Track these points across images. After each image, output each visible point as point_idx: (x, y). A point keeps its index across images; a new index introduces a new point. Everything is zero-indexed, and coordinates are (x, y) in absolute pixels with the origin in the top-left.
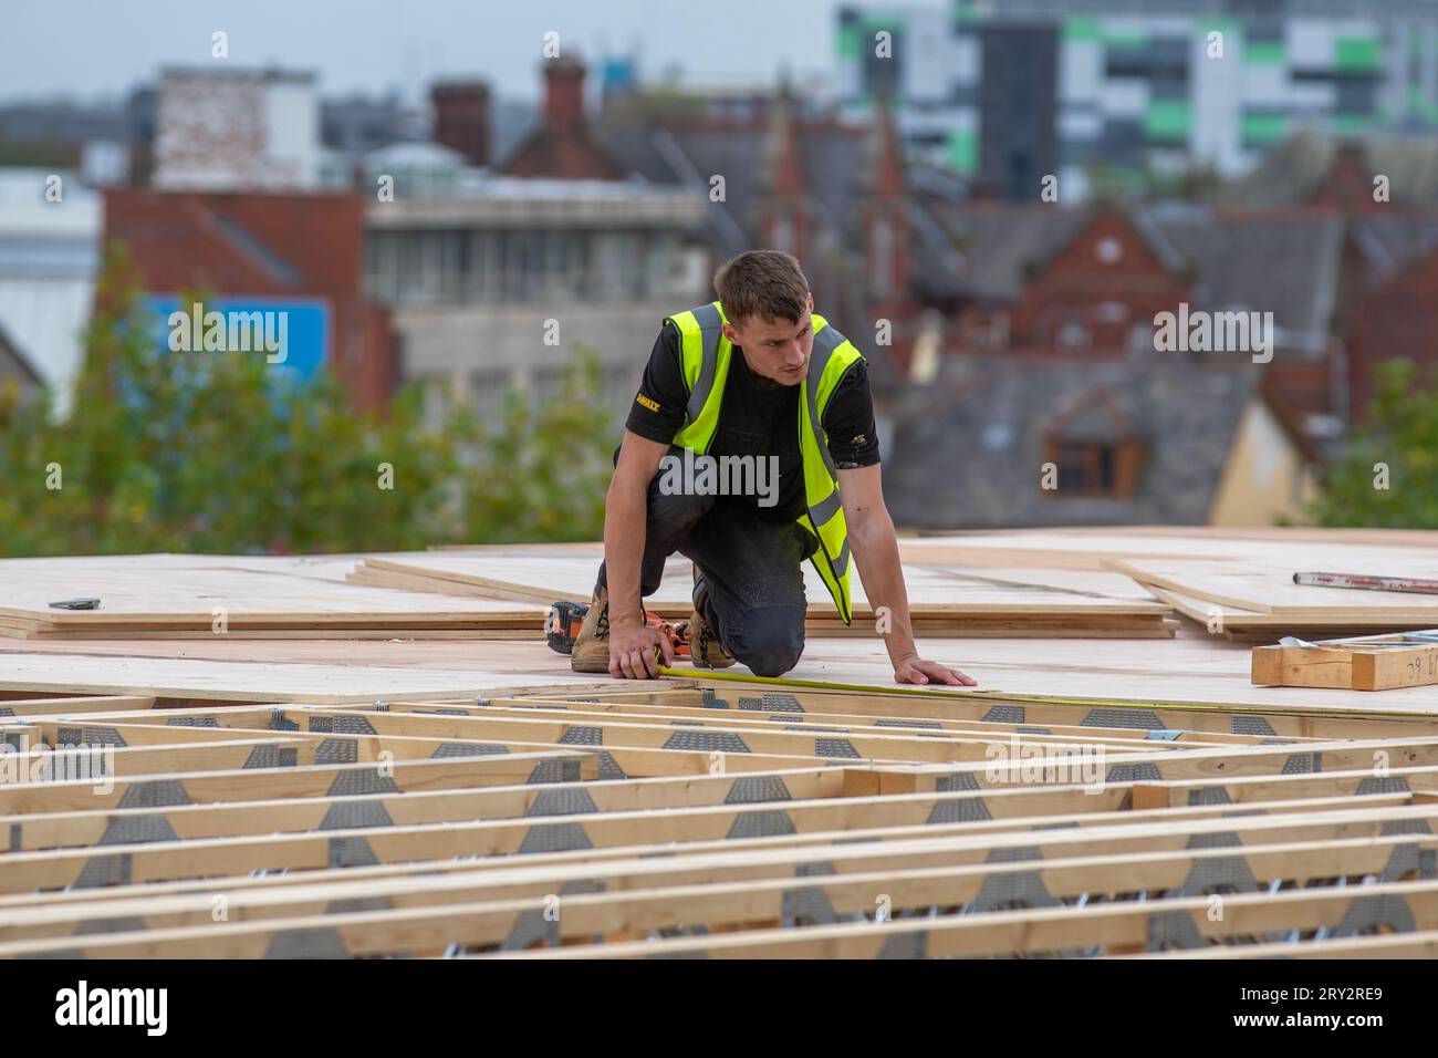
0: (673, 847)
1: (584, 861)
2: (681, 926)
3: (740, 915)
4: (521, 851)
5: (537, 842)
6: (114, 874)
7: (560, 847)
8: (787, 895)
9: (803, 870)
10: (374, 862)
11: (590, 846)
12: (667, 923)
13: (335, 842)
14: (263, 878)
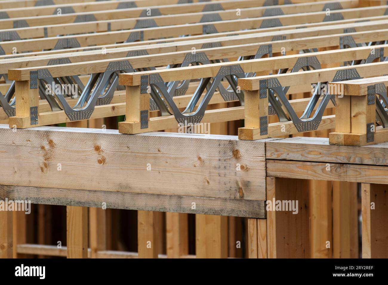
0: (307, 25)
1: (280, 30)
2: (309, 49)
3: (327, 45)
4: (261, 28)
5: (265, 25)
6: (138, 38)
7: (272, 26)
8: (341, 38)
9: (346, 31)
10: (216, 32)
11: (282, 25)
12: (305, 48)
13: (204, 26)
14: (184, 38)
